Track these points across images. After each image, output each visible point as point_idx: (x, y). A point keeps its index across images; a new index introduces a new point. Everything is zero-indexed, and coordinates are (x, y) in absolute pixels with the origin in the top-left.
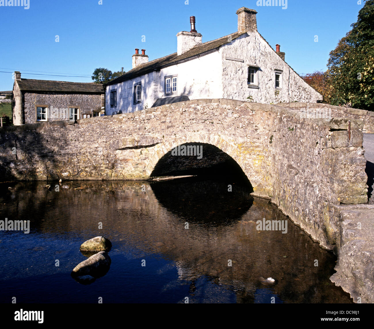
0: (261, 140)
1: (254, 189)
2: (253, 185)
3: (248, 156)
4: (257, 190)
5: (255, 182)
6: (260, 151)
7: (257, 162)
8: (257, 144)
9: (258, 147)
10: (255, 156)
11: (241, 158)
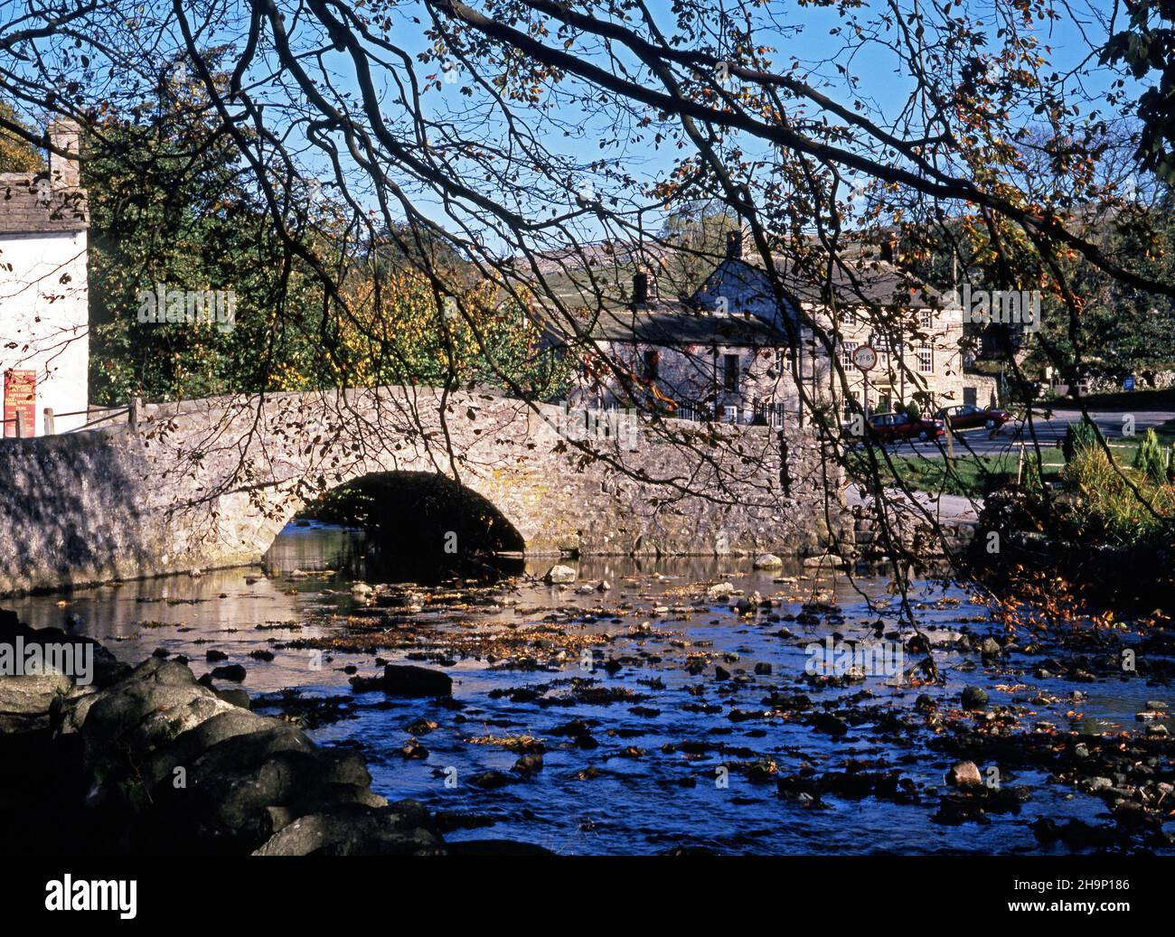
0: (541, 462)
1: (527, 545)
2: (526, 538)
3: (514, 489)
4: (533, 544)
5: (529, 532)
6: (538, 480)
7: (532, 498)
8: (533, 468)
9: (535, 472)
10: (528, 489)
11: (501, 494)
